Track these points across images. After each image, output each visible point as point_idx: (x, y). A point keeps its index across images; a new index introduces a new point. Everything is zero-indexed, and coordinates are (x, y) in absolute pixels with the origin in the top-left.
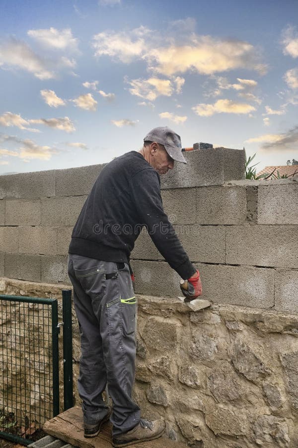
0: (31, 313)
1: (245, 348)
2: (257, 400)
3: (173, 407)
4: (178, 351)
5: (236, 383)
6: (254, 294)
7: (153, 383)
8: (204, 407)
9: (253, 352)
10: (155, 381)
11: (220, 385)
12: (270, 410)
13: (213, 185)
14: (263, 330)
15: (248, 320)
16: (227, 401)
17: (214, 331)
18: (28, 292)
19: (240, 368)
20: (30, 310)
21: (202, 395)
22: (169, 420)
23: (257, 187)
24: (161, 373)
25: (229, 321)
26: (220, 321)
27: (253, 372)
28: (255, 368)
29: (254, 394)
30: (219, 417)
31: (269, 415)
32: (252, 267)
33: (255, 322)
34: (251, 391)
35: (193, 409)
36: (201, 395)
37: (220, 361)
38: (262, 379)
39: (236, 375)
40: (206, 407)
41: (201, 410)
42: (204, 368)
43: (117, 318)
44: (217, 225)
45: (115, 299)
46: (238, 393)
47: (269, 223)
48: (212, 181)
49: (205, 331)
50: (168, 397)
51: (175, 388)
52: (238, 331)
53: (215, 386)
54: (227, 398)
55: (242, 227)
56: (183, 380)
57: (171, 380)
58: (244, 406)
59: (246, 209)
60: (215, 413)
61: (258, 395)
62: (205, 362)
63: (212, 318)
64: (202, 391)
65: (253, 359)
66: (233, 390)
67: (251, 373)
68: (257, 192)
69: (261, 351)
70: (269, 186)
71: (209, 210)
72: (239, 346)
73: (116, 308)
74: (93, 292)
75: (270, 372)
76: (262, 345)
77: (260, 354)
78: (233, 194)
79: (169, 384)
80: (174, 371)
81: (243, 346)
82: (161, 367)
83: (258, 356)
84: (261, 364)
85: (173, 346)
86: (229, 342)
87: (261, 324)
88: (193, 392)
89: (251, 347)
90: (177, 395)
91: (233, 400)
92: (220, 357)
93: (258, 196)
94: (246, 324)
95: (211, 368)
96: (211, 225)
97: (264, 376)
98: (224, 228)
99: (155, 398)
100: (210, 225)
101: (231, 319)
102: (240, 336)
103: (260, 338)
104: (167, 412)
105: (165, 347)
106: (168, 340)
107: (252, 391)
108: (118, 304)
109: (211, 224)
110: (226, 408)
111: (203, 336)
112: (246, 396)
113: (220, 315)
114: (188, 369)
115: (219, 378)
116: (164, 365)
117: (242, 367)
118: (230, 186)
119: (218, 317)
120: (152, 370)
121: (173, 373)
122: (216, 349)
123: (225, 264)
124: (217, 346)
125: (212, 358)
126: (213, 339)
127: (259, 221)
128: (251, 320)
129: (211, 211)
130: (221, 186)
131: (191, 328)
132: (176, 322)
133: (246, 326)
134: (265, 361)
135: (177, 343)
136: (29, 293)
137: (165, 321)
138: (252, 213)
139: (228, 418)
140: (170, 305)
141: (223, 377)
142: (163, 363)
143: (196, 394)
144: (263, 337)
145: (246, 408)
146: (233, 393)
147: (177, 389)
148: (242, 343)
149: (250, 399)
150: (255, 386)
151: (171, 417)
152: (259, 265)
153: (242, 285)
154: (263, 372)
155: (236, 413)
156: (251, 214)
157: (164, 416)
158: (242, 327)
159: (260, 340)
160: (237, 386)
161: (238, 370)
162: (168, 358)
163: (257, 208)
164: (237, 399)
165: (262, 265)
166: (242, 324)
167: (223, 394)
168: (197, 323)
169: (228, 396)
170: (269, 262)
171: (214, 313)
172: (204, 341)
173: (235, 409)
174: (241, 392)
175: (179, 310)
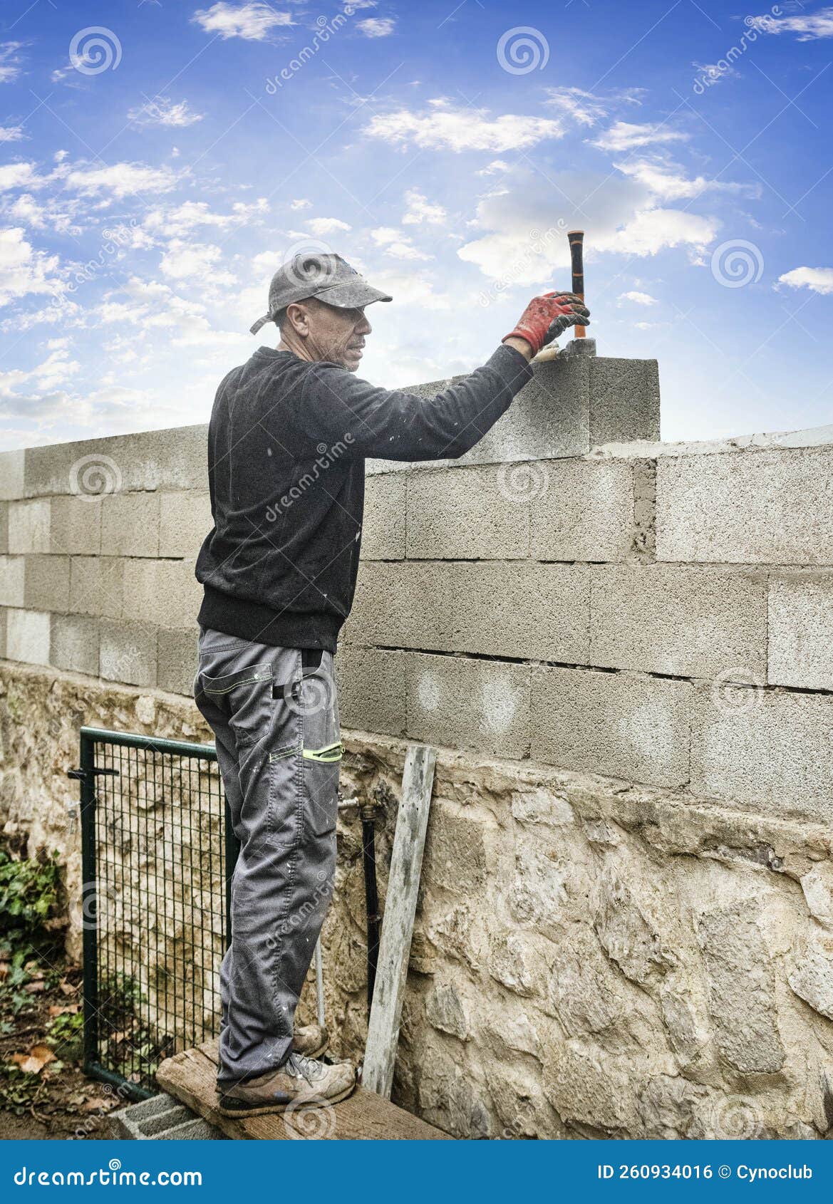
0: (205, 783)
1: (621, 894)
2: (650, 1033)
3: (479, 1042)
4: (489, 896)
5: (602, 986)
6: (648, 748)
7: (438, 976)
8: (539, 1047)
9: (638, 904)
10: (442, 970)
11: (570, 990)
12: (677, 1063)
13: (564, 455)
14: (659, 846)
15: (627, 817)
16: (586, 1034)
17: (561, 845)
18: (197, 729)
19: (611, 947)
20: (202, 774)
21: (539, 1013)
22: (473, 1077)
23: (655, 461)
24: (454, 951)
25: (589, 819)
26: (572, 819)
27: (637, 958)
28: (642, 947)
29: (643, 1018)
30: (570, 1075)
31: (674, 1077)
32: (644, 677)
33: (640, 824)
34: (636, 1011)
35: (518, 1050)
36: (536, 1013)
37: (575, 926)
38: (659, 977)
39: (605, 966)
40: (546, 1048)
41: (534, 1053)
42: (542, 943)
43: (288, 794)
44: (572, 563)
45: (289, 746)
46: (606, 1014)
47: (680, 558)
48: (562, 446)
49: (541, 845)
50: (466, 1014)
51: (483, 992)
52: (608, 845)
53: (562, 992)
54: (587, 1025)
55: (624, 568)
56: (497, 974)
57: (475, 972)
58: (623, 1049)
59: (631, 519)
60: (561, 1063)
61: (653, 1020)
62: (542, 927)
63: (554, 810)
64: (536, 1005)
65: (639, 923)
66: (596, 1003)
67: (634, 962)
68: (655, 474)
69: (657, 903)
70: (679, 460)
71: (557, 522)
72: (610, 888)
73: (290, 768)
74: (239, 724)
75: (674, 959)
76: (660, 887)
77: (653, 911)
78: (604, 479)
79: (471, 981)
80: (478, 946)
81: (617, 888)
82: (453, 935)
83: (647, 915)
84: (654, 938)
85: (478, 879)
86: (593, 876)
87: (654, 828)
88: (519, 1004)
89: (633, 891)
90: (488, 1012)
91: (599, 1033)
92: (575, 913)
93: (658, 487)
94: (624, 829)
95: (557, 943)
96: (561, 562)
97: (662, 968)
98: (588, 570)
99: (441, 1016)
100: (558, 562)
101: (592, 815)
102: (612, 859)
103: (655, 868)
104: (467, 1056)
105: (461, 883)
106: (470, 866)
107: (639, 1008)
108: (295, 759)
109: (561, 559)
110: (584, 1053)
111: (536, 857)
112: (626, 1023)
113: (570, 803)
114: (505, 943)
115: (569, 971)
116: (460, 929)
117: (616, 943)
118: (598, 458)
119: (567, 806)
120: (435, 943)
121: (477, 952)
122: (563, 894)
123: (589, 667)
124: (565, 885)
125: (557, 918)
126: (556, 865)
127: (661, 554)
128: (633, 819)
129: (561, 527)
130: (580, 458)
131: (515, 836)
132: (484, 818)
133: (624, 834)
134: (663, 929)
135: (488, 873)
136: (199, 733)
137: (461, 815)
138: (645, 532)
139: (588, 1079)
140: (471, 771)
141: (577, 968)
142: (456, 924)
143: (525, 1011)
144: (661, 866)
145: (629, 1054)
146: (597, 1013)
147: (489, 994)
148: (614, 881)
149: (634, 1032)
150: (645, 996)
151: (477, 1069)
152: (659, 671)
153: (623, 723)
154: (659, 960)
155: (604, 1066)
156: (642, 534)
157: (462, 1066)
158: (616, 836)
159: (655, 872)
160: (605, 994)
161: (608, 952)
162: (468, 912)
163: (655, 518)
164: (607, 1029)
165: (665, 672)
166: (615, 828)
167: (577, 1013)
168: (526, 822)
169: (588, 1022)
170: (680, 663)
171: (559, 797)
172: (539, 870)
173: (604, 1055)
174: (613, 1011)
175: (488, 785)
